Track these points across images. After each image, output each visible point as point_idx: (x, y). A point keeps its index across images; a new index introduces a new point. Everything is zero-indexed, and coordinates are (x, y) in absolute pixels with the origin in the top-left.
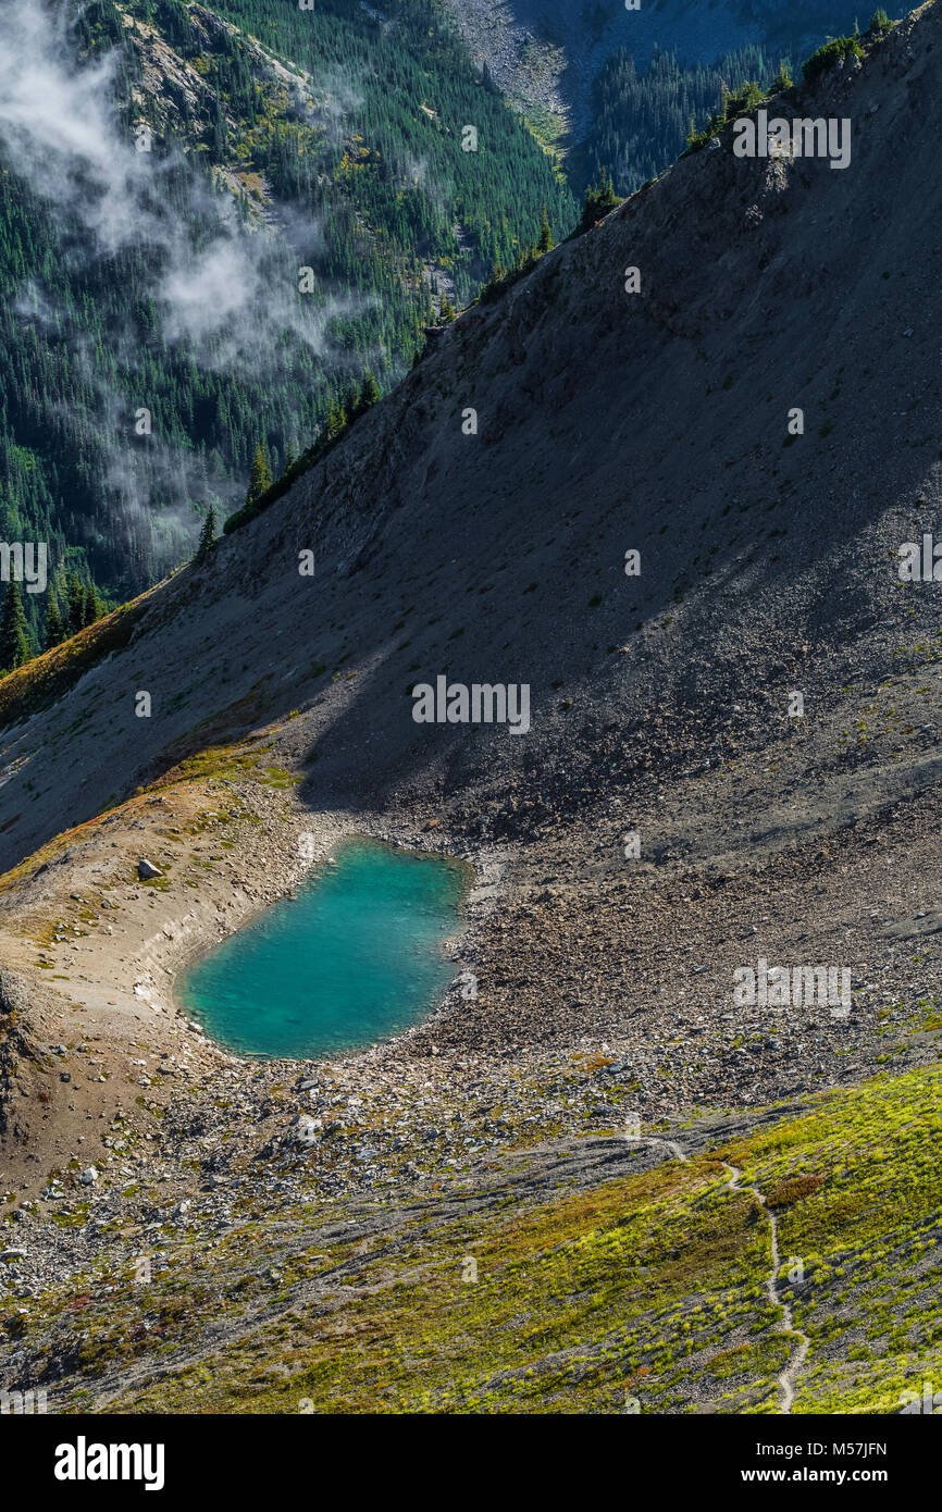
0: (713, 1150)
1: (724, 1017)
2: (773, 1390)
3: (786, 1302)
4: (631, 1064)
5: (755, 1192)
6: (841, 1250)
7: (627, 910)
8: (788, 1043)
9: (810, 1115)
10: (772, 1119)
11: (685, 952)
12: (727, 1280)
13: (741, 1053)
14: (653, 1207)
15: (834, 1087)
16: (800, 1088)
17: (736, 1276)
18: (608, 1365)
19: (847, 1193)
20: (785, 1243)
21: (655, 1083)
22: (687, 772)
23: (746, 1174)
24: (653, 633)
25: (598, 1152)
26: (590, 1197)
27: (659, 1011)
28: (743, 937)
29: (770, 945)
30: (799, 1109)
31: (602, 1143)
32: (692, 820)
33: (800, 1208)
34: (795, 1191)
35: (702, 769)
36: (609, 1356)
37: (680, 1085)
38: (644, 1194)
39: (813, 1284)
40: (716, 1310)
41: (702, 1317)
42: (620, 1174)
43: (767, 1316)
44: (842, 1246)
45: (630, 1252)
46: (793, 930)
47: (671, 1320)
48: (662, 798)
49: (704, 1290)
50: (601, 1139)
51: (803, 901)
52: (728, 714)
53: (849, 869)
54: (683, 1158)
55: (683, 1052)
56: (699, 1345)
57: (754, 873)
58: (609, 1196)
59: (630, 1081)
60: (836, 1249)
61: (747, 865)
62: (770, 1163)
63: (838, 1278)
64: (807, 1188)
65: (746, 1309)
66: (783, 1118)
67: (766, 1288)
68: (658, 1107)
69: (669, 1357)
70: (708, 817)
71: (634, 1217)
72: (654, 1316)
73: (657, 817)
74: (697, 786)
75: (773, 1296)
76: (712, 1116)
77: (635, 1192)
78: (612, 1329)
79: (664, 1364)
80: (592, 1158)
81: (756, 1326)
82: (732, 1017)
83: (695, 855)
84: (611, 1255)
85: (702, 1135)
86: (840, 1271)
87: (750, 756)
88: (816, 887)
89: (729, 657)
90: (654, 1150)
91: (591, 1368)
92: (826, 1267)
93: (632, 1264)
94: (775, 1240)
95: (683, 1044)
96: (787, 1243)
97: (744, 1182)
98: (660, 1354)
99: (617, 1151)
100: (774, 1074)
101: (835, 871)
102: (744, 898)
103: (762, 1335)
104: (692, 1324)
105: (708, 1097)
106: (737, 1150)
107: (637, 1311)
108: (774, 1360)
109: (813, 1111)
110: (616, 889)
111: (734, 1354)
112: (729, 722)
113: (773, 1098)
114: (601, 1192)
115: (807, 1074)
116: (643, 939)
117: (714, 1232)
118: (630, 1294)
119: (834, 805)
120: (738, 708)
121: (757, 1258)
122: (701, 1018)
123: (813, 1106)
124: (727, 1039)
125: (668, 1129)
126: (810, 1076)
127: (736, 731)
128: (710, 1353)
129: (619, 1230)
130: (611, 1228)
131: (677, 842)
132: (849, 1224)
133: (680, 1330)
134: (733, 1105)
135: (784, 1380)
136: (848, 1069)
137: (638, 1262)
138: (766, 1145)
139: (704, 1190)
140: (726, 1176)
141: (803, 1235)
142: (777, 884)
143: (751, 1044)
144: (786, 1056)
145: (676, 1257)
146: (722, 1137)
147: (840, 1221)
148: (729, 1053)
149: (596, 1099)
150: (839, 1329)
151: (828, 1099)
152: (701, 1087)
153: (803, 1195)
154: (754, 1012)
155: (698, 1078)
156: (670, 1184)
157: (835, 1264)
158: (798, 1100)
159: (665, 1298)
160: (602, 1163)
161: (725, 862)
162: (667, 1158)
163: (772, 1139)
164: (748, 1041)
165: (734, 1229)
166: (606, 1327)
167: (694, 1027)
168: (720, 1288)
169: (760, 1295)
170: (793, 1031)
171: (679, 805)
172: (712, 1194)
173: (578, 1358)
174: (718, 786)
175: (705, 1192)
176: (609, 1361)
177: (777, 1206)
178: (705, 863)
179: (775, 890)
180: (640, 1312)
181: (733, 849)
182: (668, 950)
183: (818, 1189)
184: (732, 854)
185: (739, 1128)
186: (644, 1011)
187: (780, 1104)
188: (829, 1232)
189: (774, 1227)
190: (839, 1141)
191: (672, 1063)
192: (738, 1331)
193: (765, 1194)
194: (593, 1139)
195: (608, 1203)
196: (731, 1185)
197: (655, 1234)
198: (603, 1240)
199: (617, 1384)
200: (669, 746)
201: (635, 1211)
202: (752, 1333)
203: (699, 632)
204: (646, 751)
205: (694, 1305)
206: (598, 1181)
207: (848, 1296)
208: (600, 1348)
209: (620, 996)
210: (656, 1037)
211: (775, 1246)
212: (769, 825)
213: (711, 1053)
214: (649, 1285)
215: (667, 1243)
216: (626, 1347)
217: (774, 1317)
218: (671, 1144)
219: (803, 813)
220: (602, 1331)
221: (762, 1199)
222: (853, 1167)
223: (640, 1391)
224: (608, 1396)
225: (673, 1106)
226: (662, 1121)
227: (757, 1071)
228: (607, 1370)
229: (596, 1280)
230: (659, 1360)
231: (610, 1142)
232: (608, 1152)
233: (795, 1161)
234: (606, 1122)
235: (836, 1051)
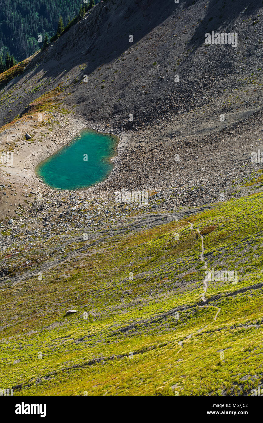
0: (185, 218)
1: (189, 181)
2: (202, 285)
3: (206, 261)
4: (163, 194)
5: (198, 230)
7: (162, 151)
8: (207, 189)
9: (213, 209)
10: (202, 210)
11: (178, 163)
12: (189, 254)
13: (193, 191)
14: (169, 234)
15: (219, 201)
16: (210, 201)
17: (192, 253)
18: (156, 277)
19: (223, 231)
20: (205, 244)
21: (169, 199)
22: (179, 112)
23: (195, 225)
24: (171, 73)
25: (153, 218)
26: (151, 230)
27: (171, 179)
28: (194, 159)
29: (202, 162)
30: (210, 207)
31: (154, 215)
32: (181, 126)
33: (210, 235)
34: (208, 230)
35: (184, 112)
36: (156, 274)
37: (176, 200)
38: (166, 230)
39: (213, 256)
40: (186, 262)
41: (182, 264)
42: (160, 224)
43: (200, 264)
44: (221, 246)
45: (162, 246)
46: (208, 158)
47: (173, 265)
48: (172, 120)
49: (183, 257)
51: (211, 150)
52: (191, 97)
53: (224, 141)
54: (177, 220)
55: (177, 191)
56: (181, 272)
57: (198, 141)
58: (156, 230)
59: (163, 198)
60: (219, 246)
61: (196, 139)
62: (201, 222)
63: (220, 254)
64: (212, 229)
65: (194, 262)
66: (205, 210)
67: (200, 257)
68: (170, 206)
69: (173, 275)
70: (185, 125)
71: (163, 236)
72: (169, 264)
73: (171, 125)
74: (182, 117)
75: (202, 259)
76: (185, 209)
77: (164, 229)
78: (157, 267)
79: (171, 277)
80: (152, 220)
81: (197, 267)
82: (191, 181)
83: (181, 136)
84: (157, 246)
85: (183, 214)
86: (221, 252)
87: (197, 109)
88: (215, 146)
89: (192, 80)
90: (169, 218)
91: (151, 277)
92: (217, 251)
94: (203, 243)
95: (177, 188)
96: (206, 244)
97: (194, 227)
98: (170, 274)
99: (158, 218)
100: (203, 197)
101: (220, 141)
102: (195, 148)
103: (199, 269)
104: (179, 266)
105: (184, 204)
106: (192, 218)
108: (202, 276)
109: (214, 208)
110: (159, 145)
111: (191, 274)
112: (192, 99)
113: (202, 204)
114: (154, 229)
115: (212, 198)
116: (166, 159)
117: (186, 241)
118: (162, 257)
119: (220, 123)
120: (194, 95)
121: (198, 248)
122: (182, 182)
123: (213, 207)
124: (190, 188)
125: (173, 212)
126: (213, 198)
127: (193, 101)
128: (184, 274)
129: (159, 240)
130: (157, 239)
131: (176, 132)
132: (223, 239)
133: (176, 268)
134: (191, 206)
135: (205, 282)
137: (164, 249)
138: (200, 217)
139: (183, 229)
140: (189, 225)
141: (210, 242)
142: (204, 145)
143: (197, 189)
144: (206, 193)
145: (175, 247)
146: (188, 215)
147: (221, 238)
148: (190, 191)
149: (153, 203)
150: (220, 269)
151: (217, 205)
152: (182, 201)
153: (210, 231)
154: (197, 180)
155: (181, 198)
156: (173, 227)
157: (219, 250)
158: (209, 205)
159: (172, 259)
160: (154, 221)
161: (190, 138)
162: (173, 220)
163: (202, 216)
164: (195, 188)
165: (191, 240)
166: (155, 266)
167: (180, 184)
168: (187, 256)
169: (198, 259)
170: (208, 186)
171: (177, 122)
172: (185, 230)
173: (147, 275)
174: (188, 117)
176: (156, 276)
177: (204, 234)
178: (184, 138)
179: (203, 146)
180: (165, 262)
181: (192, 134)
182: (173, 162)
183: (215, 230)
184: (191, 136)
185: (193, 212)
186: (167, 179)
187: (205, 206)
188: (218, 242)
189: (202, 240)
190: (221, 217)
191: (174, 194)
192: (192, 268)
193: (200, 230)
194: (152, 214)
195: (156, 232)
196: (191, 228)
197: (169, 241)
198: (155, 242)
199: (158, 282)
200: (174, 105)
201: (164, 235)
202: (196, 269)
203: (184, 73)
204: (168, 106)
205: (180, 261)
206: (153, 226)
207: (223, 259)
208: (153, 272)
209: (160, 175)
210: (170, 186)
211: (203, 245)
212: (202, 128)
213: (185, 191)
214: (167, 255)
215: (172, 244)
216: (161, 272)
217: (202, 264)
218: (174, 216)
219: (212, 125)
220: (154, 267)
221: (199, 232)
222: (225, 224)
223: (165, 284)
224: (156, 285)
225: (174, 206)
226: (171, 210)
227: (198, 196)
228: (156, 278)
229: (152, 253)
230: (170, 276)
231: (157, 215)
232: (156, 218)
233: (209, 222)
234: (155, 210)
235: (220, 192)
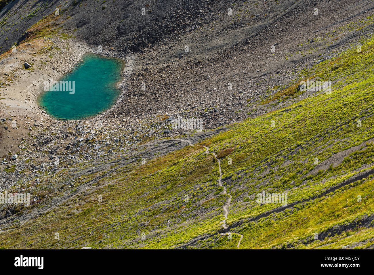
0: (200, 142)
1: (201, 103)
2: (222, 211)
3: (224, 185)
4: (174, 118)
5: (214, 154)
6: (240, 170)
7: (171, 72)
8: (221, 110)
9: (229, 131)
10: (217, 132)
11: (189, 84)
12: (206, 180)
13: (207, 113)
14: (183, 159)
15: (235, 122)
16: (225, 123)
17: (209, 178)
18: (173, 206)
19: (241, 153)
22: (187, 31)
23: (210, 149)
25: (166, 144)
26: (164, 157)
27: (182, 102)
28: (206, 79)
29: (214, 81)
30: (225, 129)
31: (167, 141)
32: (189, 45)
33: (227, 158)
34: (225, 153)
35: (192, 30)
36: (173, 203)
38: (181, 156)
39: (232, 180)
40: (204, 189)
41: (200, 191)
42: (173, 150)
43: (219, 190)
44: (240, 169)
45: (177, 173)
46: (220, 77)
47: (190, 192)
48: (180, 38)
49: (200, 183)
50: (167, 140)
51: (223, 68)
52: (198, 13)
53: (236, 58)
54: (191, 145)
55: (190, 114)
56: (199, 199)
57: (208, 60)
58: (170, 157)
60: (238, 169)
61: (206, 58)
62: (217, 145)
63: (239, 178)
64: (229, 152)
65: (212, 188)
66: (220, 132)
67: (218, 182)
68: (183, 130)
69: (191, 203)
70: (194, 44)
71: (178, 162)
72: (186, 191)
73: (179, 44)
74: (190, 35)
75: (220, 184)
76: (199, 132)
77: (178, 155)
78: (173, 195)
79: (189, 205)
80: (165, 146)
81: (216, 193)
82: (204, 103)
83: (191, 55)
84: (172, 174)
85: (197, 138)
86: (239, 176)
87: (205, 25)
88: (227, 63)
90: (183, 143)
91: (168, 207)
92: (235, 175)
93: (178, 176)
94: (220, 168)
95: (190, 111)
96: (224, 168)
97: (210, 151)
98: (188, 202)
99: (172, 143)
100: (217, 119)
101: (232, 59)
102: (205, 68)
103: (218, 195)
104: (197, 193)
106: (207, 142)
107: (180, 189)
108: (222, 202)
109: (229, 129)
110: (167, 66)
111: (210, 201)
112: (199, 15)
113: (217, 126)
114: (168, 155)
115: (227, 119)
116: (176, 81)
117: (202, 166)
118: (178, 185)
119: (231, 39)
120: (201, 11)
121: (216, 173)
122: (195, 104)
123: (229, 128)
124: (203, 110)
125: (187, 136)
126: (228, 119)
127: (201, 18)
128: (203, 201)
129: (174, 167)
130: (171, 166)
132: (242, 162)
133: (194, 195)
134: (205, 129)
135: (225, 208)
136: (239, 117)
137: (180, 176)
138: (216, 140)
139: (198, 154)
140: (205, 150)
141: (228, 166)
142: (215, 63)
143: (210, 111)
144: (220, 114)
145: (191, 174)
146: (203, 138)
147: (238, 161)
148: (203, 113)
149: (165, 128)
150: (240, 193)
151: (233, 126)
153: (228, 154)
154: (210, 101)
156: (188, 152)
157: (238, 174)
158: (225, 126)
159: (188, 186)
160: (167, 147)
161: (200, 57)
162: (187, 145)
163: (218, 138)
165: (208, 165)
166: (171, 195)
167: (193, 106)
168: (205, 182)
169: (217, 184)
170: (222, 106)
171: (185, 41)
172: (201, 155)
173: (163, 204)
174: (196, 34)
175: (199, 154)
176: (173, 205)
177: (221, 157)
178: (193, 57)
179: (214, 65)
181: (202, 53)
182: (184, 84)
183: (232, 152)
184: (201, 55)
185: (208, 135)
186: (178, 102)
187: (220, 128)
188: (236, 165)
189: (220, 164)
190: (238, 138)
191: (187, 117)
192: (210, 194)
193: (216, 154)
194: (164, 140)
195: (170, 159)
196: (207, 152)
197: (184, 167)
198: (169, 170)
199: (176, 211)
200: (181, 23)
201: (178, 161)
202: (215, 195)
204: (174, 25)
205: (197, 188)
206: (167, 153)
207: (242, 183)
208: (170, 201)
209: (170, 98)
210: (182, 109)
211: (220, 170)
212: (212, 46)
213: (198, 113)
214: (183, 182)
215: (188, 170)
216: (178, 201)
217: (221, 190)
218: (188, 141)
219: (222, 42)
220: (170, 196)
221: (216, 156)
222: (242, 145)
223: (183, 213)
224: (173, 215)
225: (187, 130)
226: (185, 134)
227: (212, 118)
229: (168, 182)
231: (170, 141)
232: (169, 144)
233: (225, 144)
234: (168, 135)
235: (235, 112)
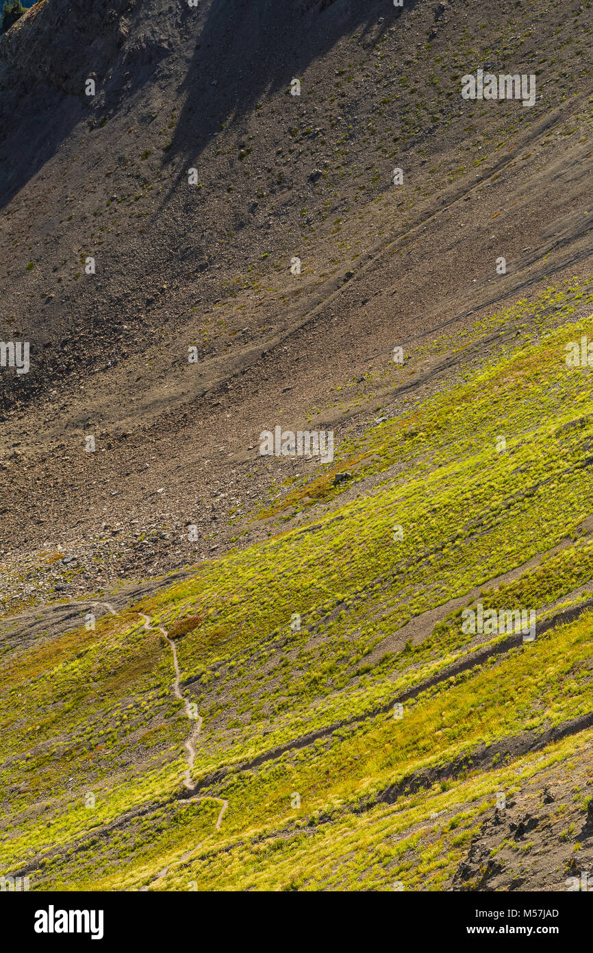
0: (132, 606)
1: (132, 522)
2: (182, 752)
3: (187, 696)
4: (76, 556)
5: (162, 630)
6: (217, 661)
7: (66, 460)
8: (174, 535)
9: (191, 579)
10: (168, 583)
11: (105, 483)
12: (148, 686)
13: (145, 544)
14: (98, 645)
15: (205, 559)
16: (184, 562)
17: (153, 682)
18: (78, 746)
19: (218, 625)
20: (182, 659)
21: (93, 567)
22: (97, 370)
23: (154, 619)
24: (69, 283)
25: (60, 613)
26: (57, 642)
27: (92, 522)
28: (141, 471)
29: (158, 474)
30: (184, 575)
31: (63, 607)
32: (104, 400)
33: (190, 637)
34: (186, 627)
35: (107, 367)
36: (77, 741)
37: (108, 567)
38: (91, 637)
39: (201, 684)
40: (142, 705)
41: (134, 711)
42: (76, 626)
43: (174, 706)
44: (217, 658)
45: (85, 674)
46: (172, 464)
47: (114, 715)
48: (82, 387)
49: (134, 694)
50: (62, 605)
51: (177, 445)
52: (120, 332)
53: (204, 422)
54: (114, 612)
55: (109, 546)
56: (134, 728)
57: (144, 430)
58: (69, 641)
59: (78, 566)
60: (214, 660)
61: (139, 426)
62: (168, 611)
63: (217, 678)
64: (193, 624)
65: (161, 703)
66: (175, 582)
67: (172, 689)
68: (96, 582)
69: (115, 737)
70: (112, 397)
71: (86, 652)
72: (104, 713)
73: (80, 400)
74: (104, 378)
75: (177, 693)
76: (130, 584)
77: (86, 637)
78: (78, 723)
79: (113, 742)
80: (57, 617)
81: (168, 713)
82: (137, 522)
83: (107, 421)
84: (74, 677)
85: (125, 597)
86: (217, 674)
87: (136, 357)
88: (184, 435)
89: (117, 295)
90: (95, 609)
91: (67, 749)
92: (209, 672)
93: (88, 681)
94: (176, 658)
95: (108, 541)
96: (184, 659)
97: (154, 624)
98: (110, 736)
99: (72, 612)
100: (167, 554)
101: (194, 424)
102: (139, 446)
103: (173, 718)
104: (128, 716)
105: (127, 573)
106: (147, 604)
107: (93, 710)
108: (181, 733)
109: (193, 576)
110: (58, 447)
111: (156, 731)
112: (121, 336)
113: (168, 570)
114: (64, 637)
115: (187, 553)
116: (78, 477)
117: (138, 657)
118: (88, 700)
119: (191, 384)
120: (126, 327)
121: (166, 670)
122: (118, 524)
123: (193, 573)
124: (136, 536)
125: (103, 595)
126: (189, 554)
127: (126, 342)
128: (141, 732)
129: (77, 661)
130: (72, 660)
131: (95, 414)
132: (221, 644)
133: (122, 721)
134: (143, 576)
135: (188, 745)
136: (213, 547)
137: (91, 680)
138: (165, 600)
139: (129, 631)
140: (142, 622)
141: (193, 654)
142: (159, 436)
143: (151, 537)
144: (173, 543)
145: (115, 674)
146: (137, 597)
147: (216, 642)
148: (138, 544)
149: (57, 580)
150: (220, 710)
151: (201, 568)
152: (122, 567)
153: (190, 629)
154: (151, 517)
155: (119, 562)
156: (107, 629)
157: (214, 670)
158: (183, 569)
159: (110, 701)
160: (63, 620)
161: (126, 425)
162: (104, 614)
163: (169, 596)
164: (148, 536)
165: (149, 654)
166: (75, 722)
167: (114, 530)
168: (144, 692)
169: (169, 694)
170: (177, 527)
171: (94, 391)
172: (134, 634)
173: (58, 744)
174: (118, 377)
175: (130, 632)
176: (79, 743)
177: (176, 636)
178: (113, 426)
179: (158, 439)
180: (95, 711)
181: (130, 416)
182: (94, 483)
183: (200, 624)
184: (129, 419)
185: (148, 591)
186: (82, 522)
187: (173, 574)
188: (209, 651)
189: (175, 651)
190: (210, 594)
191: (102, 554)
192: (157, 717)
193: (167, 630)
194: (57, 605)
195: (69, 645)
196: (147, 627)
197: (100, 661)
198: (68, 668)
199: (84, 757)
200: (84, 355)
201: (87, 649)
202: (167, 717)
203: (98, 281)
204: (70, 359)
205: (128, 704)
206: (62, 632)
207: (223, 689)
208: (71, 736)
209: (66, 514)
210: (91, 538)
211: (176, 662)
212: (152, 399)
213: (126, 545)
214: (99, 694)
215: (108, 667)
216: (88, 733)
217: (180, 706)
218: (106, 604)
219: (172, 390)
220: (72, 725)
221: (166, 633)
222: (220, 609)
223: (99, 761)
224: (79, 766)
225: (105, 580)
226: (99, 591)
227: (156, 554)
228: (78, 749)
229: (66, 694)
230: (109, 740)
231: (68, 606)
232: (67, 613)
233: (183, 608)
234: (63, 594)
235: (205, 538)
